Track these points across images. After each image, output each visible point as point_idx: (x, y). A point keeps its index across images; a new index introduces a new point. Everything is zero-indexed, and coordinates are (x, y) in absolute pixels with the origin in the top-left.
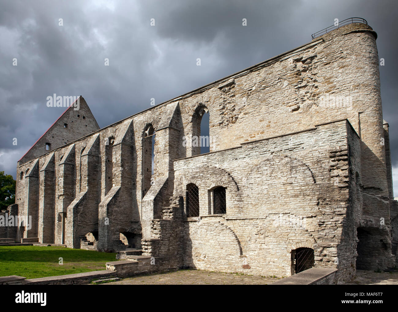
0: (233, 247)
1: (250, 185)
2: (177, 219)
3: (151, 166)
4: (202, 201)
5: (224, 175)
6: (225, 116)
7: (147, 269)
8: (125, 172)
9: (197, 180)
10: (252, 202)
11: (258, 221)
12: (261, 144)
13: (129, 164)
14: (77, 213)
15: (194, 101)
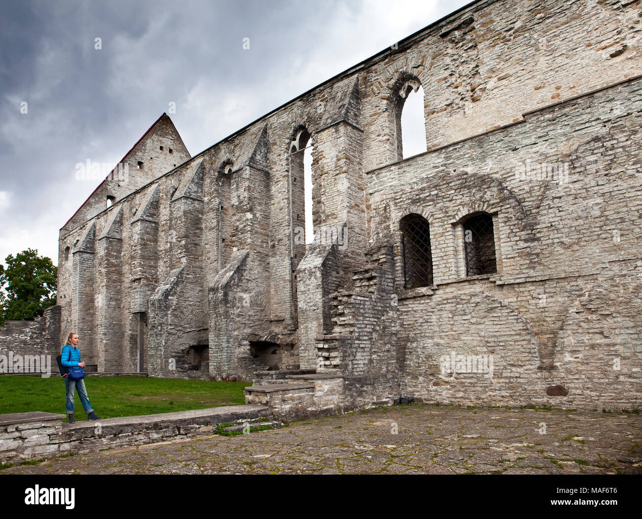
0: (520, 347)
1: (555, 200)
2: (384, 294)
3: (304, 210)
4: (438, 251)
5: (489, 187)
6: (456, 90)
7: (332, 402)
8: (256, 223)
9: (424, 205)
10: (564, 240)
11: (580, 282)
12: (575, 109)
13: (263, 207)
14: (166, 308)
15: (389, 70)
